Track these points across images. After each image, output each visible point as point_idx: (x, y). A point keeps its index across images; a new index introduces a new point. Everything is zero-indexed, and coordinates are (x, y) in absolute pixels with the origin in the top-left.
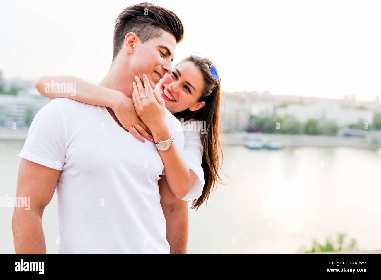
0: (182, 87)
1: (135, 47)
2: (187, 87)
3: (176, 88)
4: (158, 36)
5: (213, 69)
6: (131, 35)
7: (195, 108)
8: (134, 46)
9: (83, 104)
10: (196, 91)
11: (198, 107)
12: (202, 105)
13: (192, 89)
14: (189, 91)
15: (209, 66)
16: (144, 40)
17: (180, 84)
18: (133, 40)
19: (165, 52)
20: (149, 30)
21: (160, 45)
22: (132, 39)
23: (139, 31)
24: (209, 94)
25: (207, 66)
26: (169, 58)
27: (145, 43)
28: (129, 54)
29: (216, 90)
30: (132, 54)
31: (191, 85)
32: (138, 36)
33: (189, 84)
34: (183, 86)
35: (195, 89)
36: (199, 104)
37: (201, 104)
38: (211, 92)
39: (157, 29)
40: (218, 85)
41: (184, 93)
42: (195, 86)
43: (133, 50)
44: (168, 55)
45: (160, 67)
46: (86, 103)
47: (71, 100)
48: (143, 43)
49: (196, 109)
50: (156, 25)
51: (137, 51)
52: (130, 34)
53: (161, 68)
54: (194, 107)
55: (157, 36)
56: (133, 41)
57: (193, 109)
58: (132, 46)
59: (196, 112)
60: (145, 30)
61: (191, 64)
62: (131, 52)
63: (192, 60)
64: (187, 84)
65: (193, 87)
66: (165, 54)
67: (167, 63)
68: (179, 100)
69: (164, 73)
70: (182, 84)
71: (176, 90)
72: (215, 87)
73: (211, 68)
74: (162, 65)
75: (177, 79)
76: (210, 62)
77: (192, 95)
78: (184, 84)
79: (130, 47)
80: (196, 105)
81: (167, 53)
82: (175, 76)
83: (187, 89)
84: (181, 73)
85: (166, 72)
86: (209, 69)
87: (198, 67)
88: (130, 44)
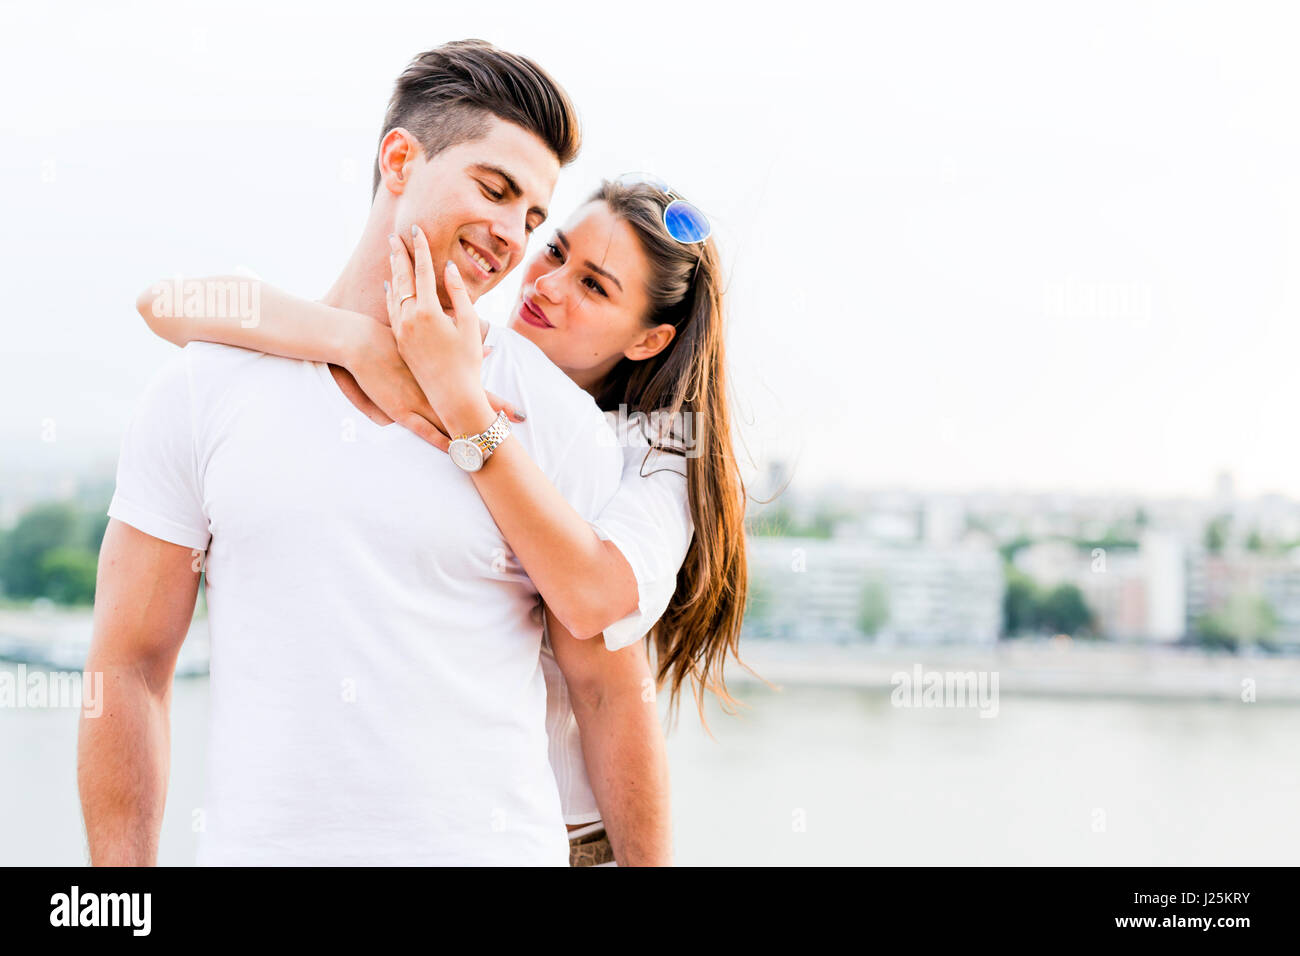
0: (579, 285)
1: (409, 172)
2: (592, 282)
3: (557, 289)
4: (475, 135)
5: (678, 213)
6: (397, 136)
7: (644, 349)
8: (404, 169)
11: (656, 345)
12: (666, 335)
13: (607, 284)
14: (603, 292)
15: (663, 207)
16: (434, 149)
17: (570, 275)
18: (403, 152)
19: (496, 183)
20: (453, 120)
21: (480, 163)
22: (402, 147)
23: (425, 123)
24: (676, 296)
25: (654, 207)
26: (516, 203)
27: (436, 157)
28: (397, 194)
29: (700, 277)
30: (402, 193)
31: (602, 272)
32: (421, 139)
33: (595, 268)
34: (582, 278)
35: (617, 282)
36: (656, 336)
37: (661, 332)
38: (683, 286)
39: (476, 115)
40: (701, 263)
41: (589, 308)
42: (615, 274)
43: (401, 181)
44: (512, 194)
45: (482, 230)
46: (267, 354)
48: (429, 158)
49: (645, 352)
50: (475, 102)
51: (412, 185)
52: (396, 132)
53: (487, 233)
54: (638, 346)
55: (474, 137)
56: (404, 156)
57: (637, 354)
58: (399, 171)
60: (440, 119)
61: (602, 207)
62: (397, 188)
63: (602, 196)
64: (590, 271)
65: (610, 276)
66: (499, 191)
67: (508, 220)
68: (568, 327)
69: (496, 250)
70: (576, 273)
71: (556, 296)
72: (692, 271)
73: (670, 212)
74: (489, 225)
75: (563, 263)
76: (666, 193)
77: (615, 303)
78: (582, 271)
79: (393, 174)
80: (642, 338)
81: (506, 189)
82: (558, 253)
83: (595, 289)
84: (570, 239)
85: (501, 244)
86: (660, 217)
87: (619, 214)
88: (396, 166)
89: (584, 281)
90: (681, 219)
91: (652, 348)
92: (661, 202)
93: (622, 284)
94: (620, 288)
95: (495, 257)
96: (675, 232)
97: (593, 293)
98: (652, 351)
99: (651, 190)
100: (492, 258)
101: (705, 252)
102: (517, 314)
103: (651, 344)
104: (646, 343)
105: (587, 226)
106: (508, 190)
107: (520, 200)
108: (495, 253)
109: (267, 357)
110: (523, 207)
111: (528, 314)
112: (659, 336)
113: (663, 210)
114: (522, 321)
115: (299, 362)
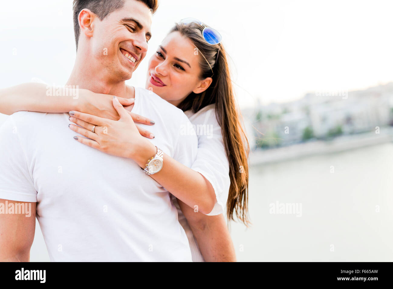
0: (172, 67)
1: (94, 26)
2: (178, 65)
3: (164, 70)
5: (207, 32)
7: (200, 88)
8: (91, 26)
9: (45, 114)
10: (191, 66)
11: (205, 86)
12: (209, 82)
13: (184, 66)
14: (183, 69)
15: (201, 31)
16: (103, 16)
17: (169, 64)
18: (88, 18)
19: (133, 25)
23: (95, 5)
24: (211, 66)
25: (198, 31)
26: (141, 32)
27: (105, 19)
28: (89, 37)
29: (220, 58)
30: (92, 36)
31: (182, 61)
32: (95, 12)
33: (179, 60)
34: (173, 64)
35: (188, 64)
36: (204, 83)
37: (206, 81)
38: (213, 62)
40: (220, 51)
41: (176, 75)
42: (187, 61)
43: (91, 31)
44: (138, 28)
45: (129, 44)
46: (48, 113)
47: (29, 112)
48: (102, 20)
49: (201, 89)
51: (96, 32)
53: (132, 45)
54: (198, 88)
55: (118, 7)
56: (90, 20)
57: (198, 91)
58: (89, 27)
59: (204, 94)
61: (177, 34)
62: (90, 34)
63: (176, 29)
64: (177, 61)
65: (185, 62)
66: (133, 27)
67: (139, 39)
68: (171, 85)
69: (137, 52)
70: (171, 63)
71: (164, 73)
72: (216, 55)
73: (204, 33)
74: (132, 41)
75: (164, 59)
76: (201, 25)
77: (188, 73)
78: (173, 62)
79: (87, 29)
80: (200, 85)
81: (136, 27)
82: (161, 55)
83: (179, 68)
84: (166, 49)
85: (138, 50)
86: (201, 35)
87: (185, 36)
88: (87, 25)
89: (174, 65)
90: (210, 35)
91: (204, 87)
92: (201, 28)
93: (190, 65)
94: (190, 67)
95: (136, 55)
96: (208, 40)
97: (179, 70)
98: (203, 89)
99: (196, 25)
100: (135, 56)
101: (221, 47)
102: (149, 82)
103: (203, 86)
104: (201, 86)
105: (173, 43)
106: (137, 27)
107: (142, 30)
108: (136, 53)
109: (49, 114)
110: (144, 33)
111: (154, 82)
112: (206, 83)
113: (202, 32)
114: (152, 85)
115: (62, 115)
